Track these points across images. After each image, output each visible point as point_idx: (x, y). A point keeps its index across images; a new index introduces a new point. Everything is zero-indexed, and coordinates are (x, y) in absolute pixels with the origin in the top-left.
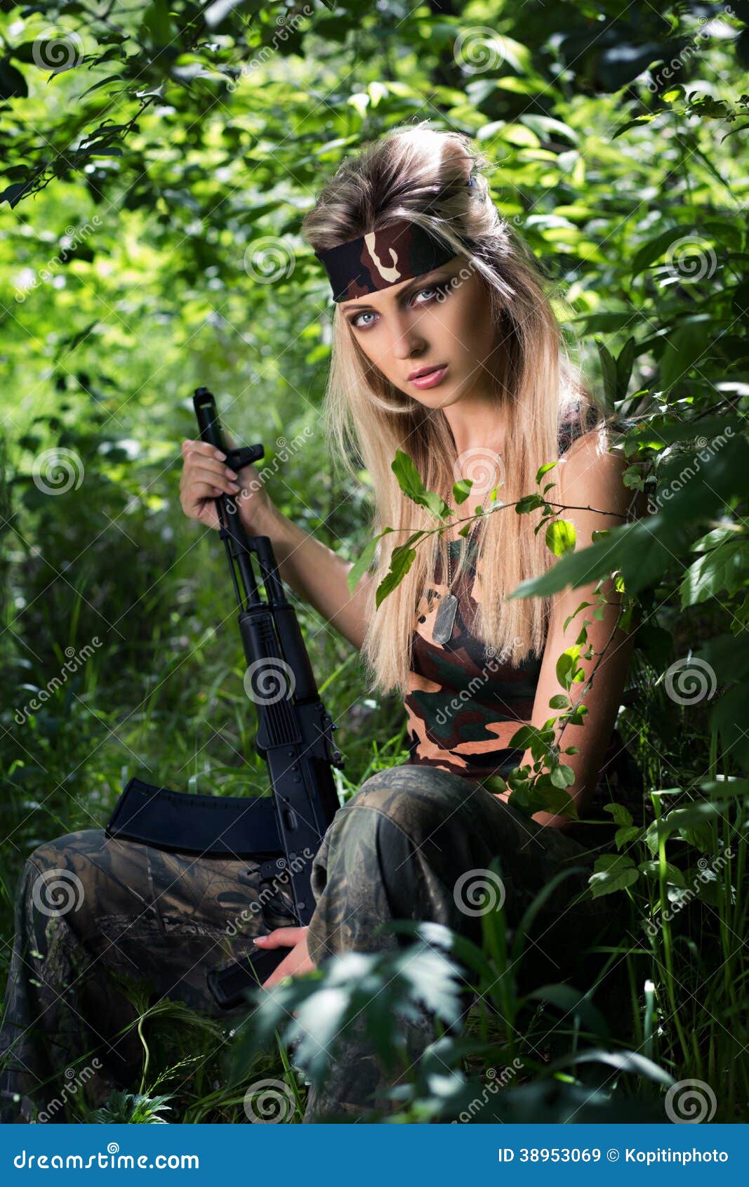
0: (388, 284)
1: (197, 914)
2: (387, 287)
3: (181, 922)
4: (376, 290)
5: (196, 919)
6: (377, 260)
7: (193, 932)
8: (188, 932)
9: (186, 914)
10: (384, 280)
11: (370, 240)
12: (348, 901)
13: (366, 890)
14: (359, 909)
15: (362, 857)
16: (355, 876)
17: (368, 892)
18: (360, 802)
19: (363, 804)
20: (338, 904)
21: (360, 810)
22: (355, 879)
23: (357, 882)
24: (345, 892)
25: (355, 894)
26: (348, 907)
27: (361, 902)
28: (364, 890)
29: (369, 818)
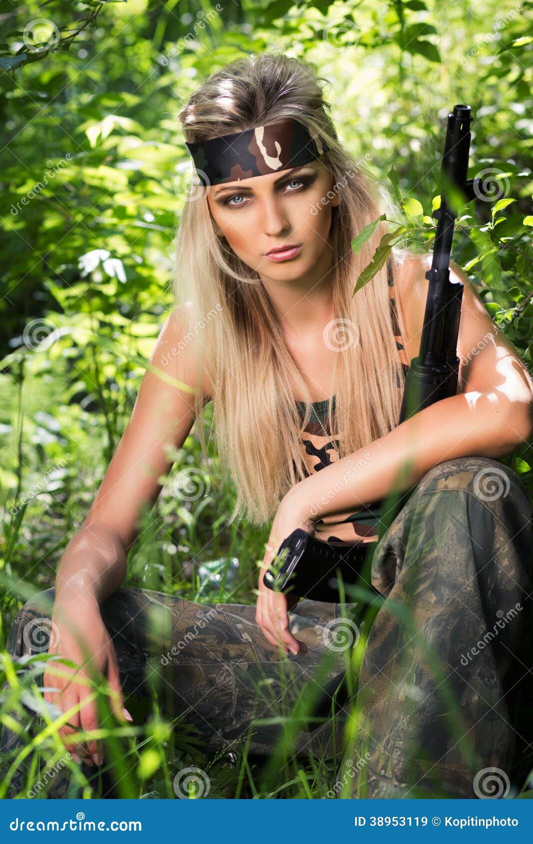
0: (271, 171)
2: (270, 173)
4: (260, 175)
6: (263, 150)
10: (268, 167)
11: (259, 133)
12: (437, 569)
13: (457, 558)
14: (449, 576)
15: (454, 530)
16: (447, 547)
17: (458, 560)
18: (442, 486)
19: (446, 487)
20: (423, 575)
21: (445, 492)
22: (446, 550)
23: (448, 552)
24: (435, 562)
25: (446, 563)
26: (437, 575)
27: (451, 569)
28: (455, 558)
29: (457, 497)
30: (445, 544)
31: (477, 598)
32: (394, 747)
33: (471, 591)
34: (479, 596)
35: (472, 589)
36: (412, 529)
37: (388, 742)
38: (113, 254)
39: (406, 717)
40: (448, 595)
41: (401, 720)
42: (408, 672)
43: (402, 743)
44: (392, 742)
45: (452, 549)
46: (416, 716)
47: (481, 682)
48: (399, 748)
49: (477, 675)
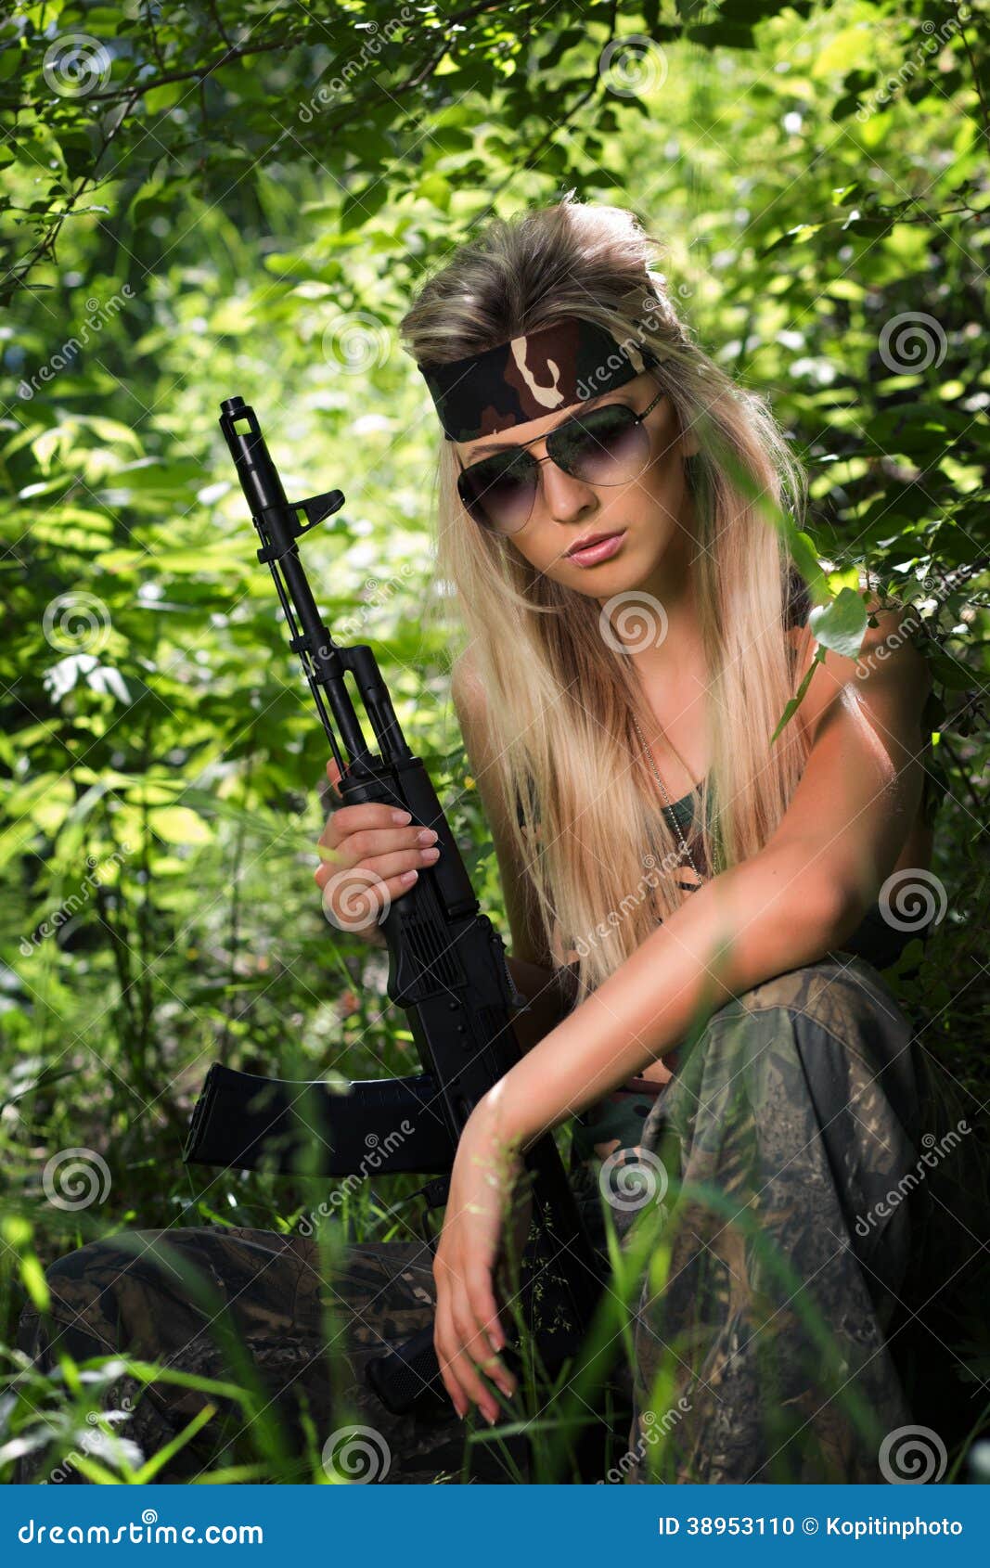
0: (545, 411)
1: (299, 1326)
2: (543, 415)
3: (272, 1346)
4: (528, 420)
5: (297, 1334)
6: (529, 377)
7: (291, 1357)
8: (285, 1358)
9: (282, 1329)
10: (539, 404)
11: (519, 348)
12: (757, 1149)
13: (790, 1126)
14: (779, 1158)
15: (779, 1077)
16: (770, 1109)
17: (793, 1129)
18: (752, 1004)
19: (758, 1005)
20: (733, 1161)
21: (757, 1014)
22: (770, 1113)
23: (773, 1117)
24: (752, 1135)
25: (771, 1137)
26: (758, 1159)
27: (782, 1146)
28: (787, 1126)
29: (778, 1020)
30: (767, 1104)
31: (829, 1191)
32: (709, 1466)
33: (818, 1180)
34: (832, 1187)
35: (821, 1177)
36: (705, 1082)
37: (698, 1459)
38: (103, 659)
39: (727, 1411)
40: (780, 1192)
41: (717, 1419)
42: (721, 1335)
43: (722, 1457)
44: (705, 1459)
45: (779, 1111)
46: (745, 1407)
47: (850, 1337)
48: (719, 1467)
49: (841, 1325)
